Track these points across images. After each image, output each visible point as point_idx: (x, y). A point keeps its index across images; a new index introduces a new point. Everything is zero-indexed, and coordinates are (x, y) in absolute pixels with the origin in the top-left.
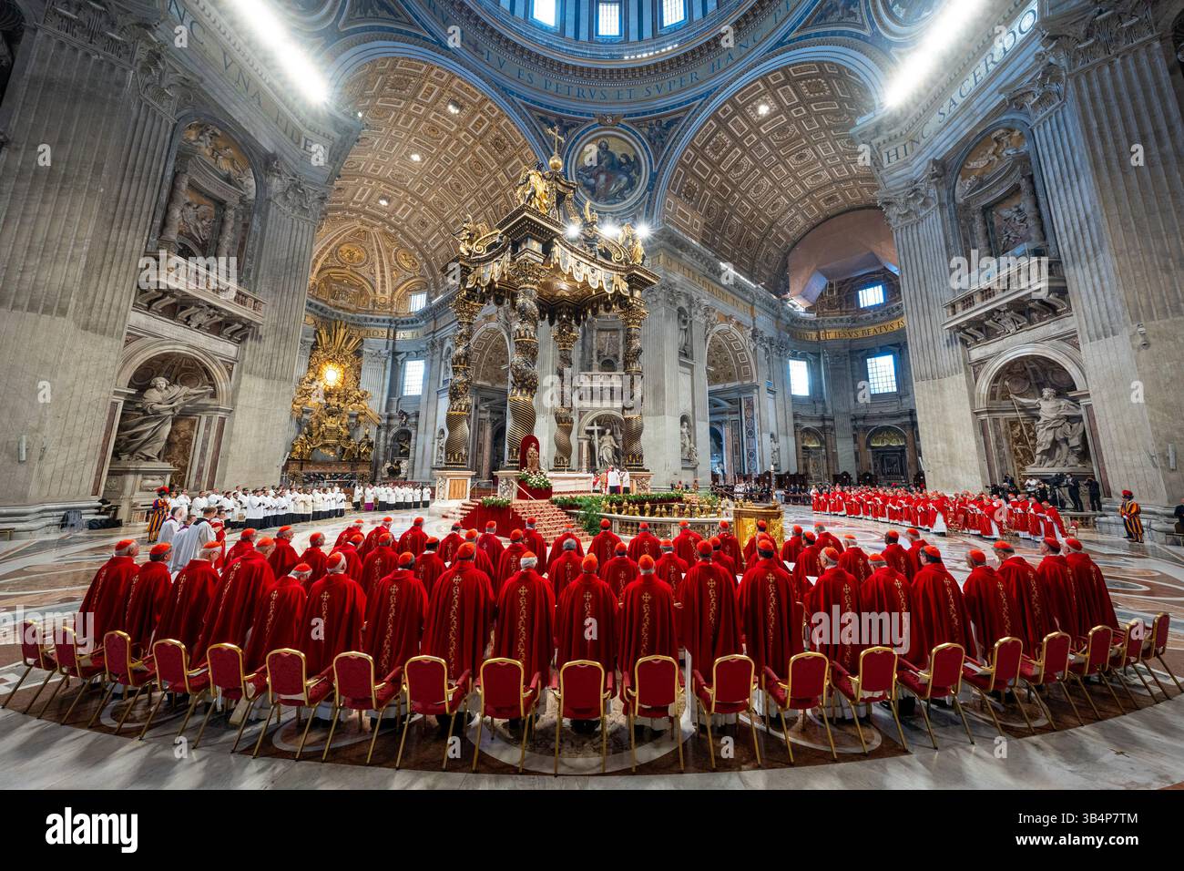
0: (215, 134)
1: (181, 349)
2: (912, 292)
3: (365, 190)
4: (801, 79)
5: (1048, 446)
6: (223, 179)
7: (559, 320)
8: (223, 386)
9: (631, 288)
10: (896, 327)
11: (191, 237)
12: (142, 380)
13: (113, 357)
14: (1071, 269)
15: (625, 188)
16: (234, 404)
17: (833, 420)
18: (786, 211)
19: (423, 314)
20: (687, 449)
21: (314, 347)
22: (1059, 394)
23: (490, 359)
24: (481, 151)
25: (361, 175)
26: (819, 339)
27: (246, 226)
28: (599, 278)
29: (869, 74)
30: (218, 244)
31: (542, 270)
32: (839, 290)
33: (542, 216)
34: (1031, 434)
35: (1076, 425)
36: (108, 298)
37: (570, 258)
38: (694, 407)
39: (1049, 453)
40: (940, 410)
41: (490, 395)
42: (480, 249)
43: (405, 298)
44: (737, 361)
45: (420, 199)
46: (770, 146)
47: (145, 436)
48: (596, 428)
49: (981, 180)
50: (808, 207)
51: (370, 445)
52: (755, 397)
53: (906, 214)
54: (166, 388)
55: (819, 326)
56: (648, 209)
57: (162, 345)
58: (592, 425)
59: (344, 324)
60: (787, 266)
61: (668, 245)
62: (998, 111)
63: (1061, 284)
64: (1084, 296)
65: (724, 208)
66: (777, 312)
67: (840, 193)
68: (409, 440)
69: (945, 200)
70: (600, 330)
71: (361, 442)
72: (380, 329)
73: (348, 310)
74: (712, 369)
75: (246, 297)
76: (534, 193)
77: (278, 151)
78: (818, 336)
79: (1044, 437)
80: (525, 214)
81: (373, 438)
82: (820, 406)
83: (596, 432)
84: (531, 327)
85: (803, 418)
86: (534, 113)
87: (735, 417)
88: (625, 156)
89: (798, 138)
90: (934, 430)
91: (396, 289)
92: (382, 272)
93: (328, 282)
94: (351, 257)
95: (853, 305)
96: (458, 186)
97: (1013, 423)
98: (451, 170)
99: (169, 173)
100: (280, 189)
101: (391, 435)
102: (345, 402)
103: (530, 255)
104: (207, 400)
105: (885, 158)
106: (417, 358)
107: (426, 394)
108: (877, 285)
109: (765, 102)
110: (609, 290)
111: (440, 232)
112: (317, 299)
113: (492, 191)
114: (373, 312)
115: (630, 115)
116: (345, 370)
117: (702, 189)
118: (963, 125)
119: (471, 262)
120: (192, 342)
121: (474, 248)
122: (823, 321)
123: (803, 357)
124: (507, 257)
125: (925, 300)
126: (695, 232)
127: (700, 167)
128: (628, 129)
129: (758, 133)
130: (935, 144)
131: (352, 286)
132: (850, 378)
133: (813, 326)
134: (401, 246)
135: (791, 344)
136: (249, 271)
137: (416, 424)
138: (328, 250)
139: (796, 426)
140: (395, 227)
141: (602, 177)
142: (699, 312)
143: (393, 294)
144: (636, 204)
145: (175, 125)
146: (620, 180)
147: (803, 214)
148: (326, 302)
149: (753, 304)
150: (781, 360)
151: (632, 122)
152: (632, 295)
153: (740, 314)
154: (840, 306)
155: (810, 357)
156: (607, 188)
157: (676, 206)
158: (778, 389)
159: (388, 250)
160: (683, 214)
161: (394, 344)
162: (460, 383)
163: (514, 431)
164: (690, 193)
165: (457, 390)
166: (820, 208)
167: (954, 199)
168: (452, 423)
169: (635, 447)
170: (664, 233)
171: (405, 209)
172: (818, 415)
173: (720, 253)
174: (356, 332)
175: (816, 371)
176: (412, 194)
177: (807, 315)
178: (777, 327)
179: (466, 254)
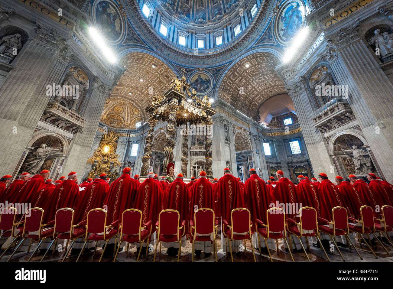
0: (79, 70)
1: (54, 134)
2: (301, 116)
3: (125, 90)
4: (258, 57)
5: (359, 167)
6: (80, 83)
8: (66, 148)
9: (207, 115)
10: (298, 131)
11: (65, 99)
12: (37, 145)
13: (29, 135)
14: (352, 105)
15: (206, 88)
16: (68, 155)
17: (280, 164)
18: (257, 95)
19: (140, 128)
21: (102, 139)
22: (359, 148)
23: (161, 143)
24: (162, 78)
25: (124, 86)
27: (84, 97)
28: (197, 111)
29: (279, 55)
30: (74, 102)
31: (177, 108)
32: (277, 120)
33: (178, 92)
34: (352, 163)
35: (367, 158)
36: (32, 116)
38: (231, 158)
39: (360, 169)
40: (318, 155)
41: (160, 155)
42: (158, 103)
43: (135, 123)
44: (245, 143)
45: (142, 93)
46: (250, 76)
47: (34, 165)
48: (196, 166)
49: (317, 81)
50: (264, 94)
51: (116, 174)
52: (252, 155)
53: (295, 92)
54: (45, 148)
56: (213, 94)
57: (47, 133)
58: (195, 165)
59: (113, 132)
60: (259, 112)
61: (220, 105)
62: (318, 61)
63: (350, 110)
64: (359, 113)
65: (237, 94)
66: (257, 127)
67: (274, 90)
69: (307, 88)
71: (113, 173)
72: (125, 134)
73: (115, 127)
74: (236, 145)
75: (80, 118)
76: (176, 85)
77: (98, 75)
78: (272, 135)
79: (357, 163)
80: (173, 90)
81: (118, 171)
82: (275, 159)
83: (196, 167)
84: (173, 126)
85: (270, 163)
86: (178, 68)
87: (246, 163)
88: (206, 79)
89: (259, 74)
90: (317, 163)
91: (132, 121)
92: (128, 115)
93: (110, 118)
94: (118, 111)
95: (282, 125)
96: (154, 89)
97: (345, 159)
98: (152, 84)
99: (62, 80)
100: (97, 86)
102: (110, 159)
103: (174, 103)
104: (59, 153)
105: (286, 77)
106: (136, 143)
107: (138, 155)
108: (289, 118)
109: (248, 64)
110: (200, 115)
111: (147, 102)
112: (105, 124)
113: (164, 90)
114: (123, 128)
115: (207, 68)
116: (111, 147)
117: (230, 89)
118: (308, 66)
119: (155, 107)
120: (58, 132)
121: (156, 103)
122: (273, 130)
123: (267, 142)
124: (167, 104)
125: (305, 118)
126: (229, 101)
128: (207, 72)
129: (246, 72)
130: (301, 72)
131: (117, 120)
132: (284, 149)
133: (270, 132)
134: (135, 107)
135: (263, 137)
136: (82, 110)
137: (133, 166)
138: (111, 109)
139: (268, 166)
141: (199, 85)
142: (231, 126)
143: (130, 122)
144: (209, 93)
145: (67, 67)
146: (204, 86)
147: (263, 96)
148: (108, 125)
149: (249, 124)
150: (260, 143)
151: (208, 70)
152: (208, 117)
153: (245, 127)
154: (278, 125)
155: (270, 141)
156: (200, 88)
157: (222, 93)
158: (260, 152)
159: (130, 108)
160: (224, 96)
161: (129, 138)
162: (148, 146)
163: (166, 161)
164: (226, 89)
165: (147, 149)
166: (268, 94)
167: (309, 87)
168: (144, 160)
169: (209, 169)
170: (218, 101)
171: (137, 96)
172: (275, 162)
173: (237, 108)
174: (117, 135)
175: (272, 146)
176: (139, 91)
177: (267, 128)
178: (258, 131)
179: (154, 105)
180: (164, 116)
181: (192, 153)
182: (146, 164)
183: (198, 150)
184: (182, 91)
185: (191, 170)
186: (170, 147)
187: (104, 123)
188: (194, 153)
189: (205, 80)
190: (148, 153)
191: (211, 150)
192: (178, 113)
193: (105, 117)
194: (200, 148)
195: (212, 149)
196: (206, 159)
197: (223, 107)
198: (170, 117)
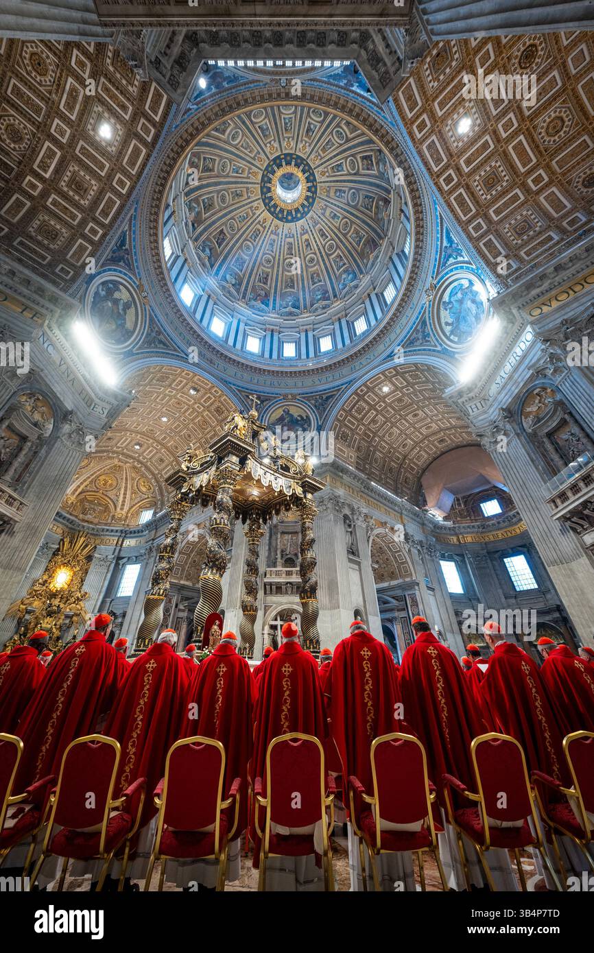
2: (519, 494)
3: (127, 439)
4: (406, 372)
7: (250, 519)
9: (304, 492)
10: (518, 532)
18: (413, 449)
19: (148, 525)
21: (56, 553)
23: (194, 561)
24: (207, 415)
25: (126, 430)
26: (460, 542)
28: (280, 484)
29: (448, 369)
30: (11, 464)
31: (237, 475)
32: (465, 503)
33: (240, 440)
37: (259, 469)
38: (364, 601)
40: (580, 592)
41: (190, 594)
42: (196, 465)
43: (138, 514)
44: (397, 561)
45: (162, 445)
46: (393, 409)
48: (279, 623)
49: (538, 417)
50: (428, 446)
52: (417, 593)
53: (495, 441)
55: (457, 531)
58: (276, 620)
59: (84, 535)
60: (421, 486)
61: (332, 469)
62: (531, 379)
65: (369, 447)
66: (422, 520)
67: (448, 437)
69: (519, 431)
70: (283, 533)
72: (112, 538)
73: (92, 523)
74: (376, 566)
76: (236, 427)
77: (75, 409)
78: (458, 540)
80: (229, 438)
84: (226, 517)
86: (243, 394)
87: (403, 614)
88: (300, 416)
89: (411, 404)
91: (132, 507)
92: (125, 494)
93: (85, 501)
94: (105, 484)
95: (479, 515)
96: (189, 436)
98: (186, 426)
100: (68, 431)
102: (65, 604)
103: (230, 465)
105: (470, 410)
106: (135, 563)
107: (136, 595)
108: (493, 499)
109: (387, 385)
110: (289, 493)
111: (172, 465)
112: (71, 514)
113: (211, 438)
114: (109, 524)
115: (303, 394)
116: (74, 573)
117: (353, 435)
118: (513, 388)
119: (188, 474)
121: (191, 465)
122: (459, 527)
123: (450, 559)
124: (214, 468)
125: (530, 499)
126: (351, 462)
128: (302, 401)
129: (384, 402)
130: (500, 399)
131: (100, 505)
132: (494, 576)
133: (453, 532)
134: (143, 476)
135: (438, 547)
136: (25, 482)
137: (122, 625)
138: (91, 479)
139: (459, 623)
140: (141, 463)
142: (360, 518)
143: (129, 511)
145: (15, 392)
147: (425, 451)
148: (76, 517)
149: (401, 514)
150: (433, 560)
151: (304, 398)
152: (305, 497)
153: (392, 521)
154: (469, 515)
155: (456, 558)
157: (335, 445)
158: (436, 586)
159: (133, 479)
160: (341, 450)
161: (120, 550)
162: (163, 569)
163: (202, 609)
164: (345, 437)
165: (159, 575)
166: (437, 448)
167: (524, 430)
168: (149, 606)
169: (312, 633)
171: (150, 452)
173: (371, 476)
174: (92, 541)
175: (464, 570)
176: (158, 442)
177: (446, 523)
178: (424, 532)
179: (186, 469)
180: (207, 496)
181: (268, 587)
182: (153, 618)
183: (282, 579)
184: (249, 440)
185: (266, 636)
186: (214, 571)
187: (68, 512)
188: (274, 587)
190: (160, 586)
191: (313, 580)
192: (238, 487)
193: (73, 498)
194: (289, 574)
195: (317, 576)
196: (302, 603)
197: (341, 474)
198: (219, 497)
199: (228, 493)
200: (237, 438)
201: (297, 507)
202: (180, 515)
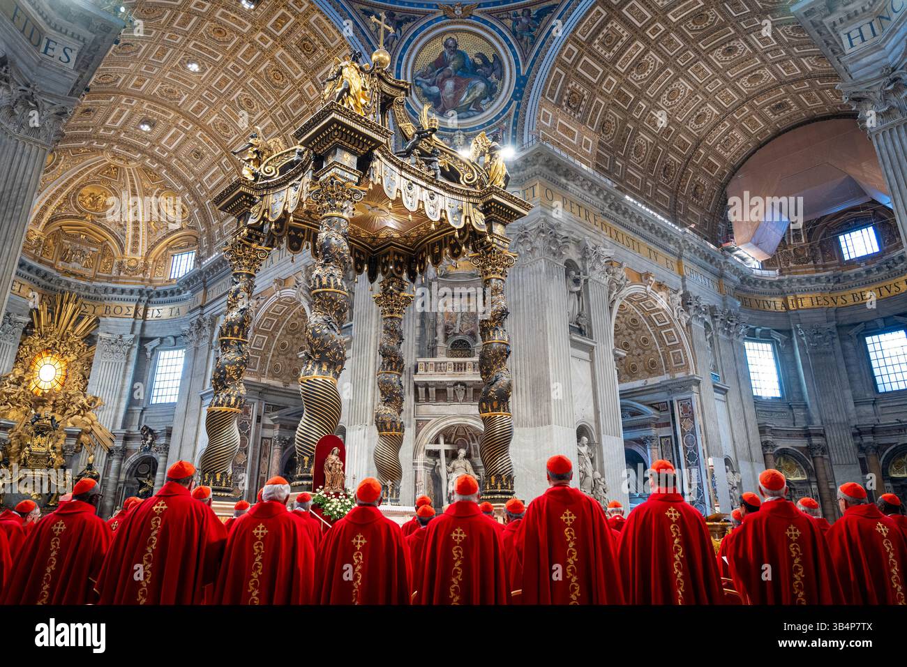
3: (122, 112)
7: (384, 273)
9: (489, 222)
10: (903, 287)
15: (482, 97)
17: (823, 435)
18: (716, 126)
19: (190, 282)
20: (589, 480)
21: (28, 330)
23: (283, 346)
24: (282, 56)
25: (119, 92)
26: (787, 308)
28: (440, 207)
31: (356, 192)
32: (809, 234)
33: (357, 119)
37: (397, 178)
38: (597, 412)
41: (280, 400)
42: (270, 170)
43: (165, 258)
44: (662, 343)
45: (196, 122)
46: (684, 37)
48: (442, 447)
50: (748, 118)
52: (695, 397)
53: (887, 113)
55: (786, 288)
56: (515, 124)
58: (437, 442)
59: (74, 297)
60: (725, 201)
61: (545, 171)
65: (626, 121)
67: (793, 99)
68: (154, 474)
72: (125, 304)
73: (82, 277)
74: (623, 353)
76: (348, 90)
78: (785, 305)
80: (333, 115)
82: (799, 413)
83: (443, 455)
84: (337, 272)
85: (774, 432)
86: (357, 7)
87: (666, 432)
88: (480, 55)
89: (723, 26)
91: (153, 247)
94: (94, 203)
95: (832, 258)
98: (240, 82)
101: (126, 466)
102: (62, 414)
103: (340, 172)
105: (846, 41)
106: (175, 347)
107: (184, 401)
108: (866, 226)
110: (457, 223)
113: (295, 107)
114: (117, 280)
115: (486, 5)
116: (68, 365)
117: (593, 96)
119: (257, 189)
121: (261, 170)
122: (790, 281)
123: (765, 337)
124: (308, 177)
126: (586, 155)
127: (587, 66)
128: (485, 22)
129: (665, 22)
131: (91, 243)
132: (843, 368)
133: (776, 290)
135: (745, 317)
137: (166, 448)
138: (64, 194)
139: (765, 445)
140: (159, 160)
141: (450, 84)
142: (598, 267)
143: (148, 254)
144: (497, 117)
146: (474, 87)
147: (742, 129)
148: (51, 266)
149: (680, 257)
150: (731, 342)
151: (490, 13)
152: (490, 231)
153: (661, 269)
154: (814, 259)
155: (777, 336)
156: (456, 98)
157: (555, 119)
158: (731, 385)
159: (148, 193)
160: (566, 130)
161: (143, 326)
162: (231, 363)
163: (308, 430)
164: (574, 101)
165: (225, 373)
166: (765, 120)
168: (216, 423)
169: (500, 465)
170: (539, 155)
171: (174, 137)
172: (799, 427)
173: (625, 183)
174: (90, 309)
175: (788, 357)
176: (185, 115)
177: (765, 272)
178: (720, 291)
179: (251, 178)
180: (297, 230)
181: (422, 390)
182: (223, 441)
183: (448, 377)
185: (420, 468)
186: (325, 368)
187: (35, 258)
188: (432, 390)
189: (479, 61)
190: (229, 390)
191: (504, 380)
192: (357, 214)
193: (38, 232)
194: (459, 367)
195: (512, 373)
196: (484, 419)
197: (563, 180)
198: (323, 235)
199: (339, 227)
200: (352, 116)
201: (475, 250)
202: (249, 266)
